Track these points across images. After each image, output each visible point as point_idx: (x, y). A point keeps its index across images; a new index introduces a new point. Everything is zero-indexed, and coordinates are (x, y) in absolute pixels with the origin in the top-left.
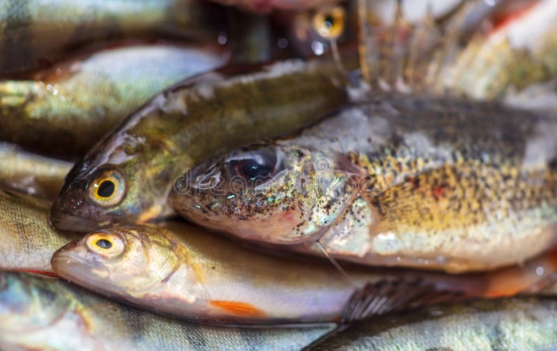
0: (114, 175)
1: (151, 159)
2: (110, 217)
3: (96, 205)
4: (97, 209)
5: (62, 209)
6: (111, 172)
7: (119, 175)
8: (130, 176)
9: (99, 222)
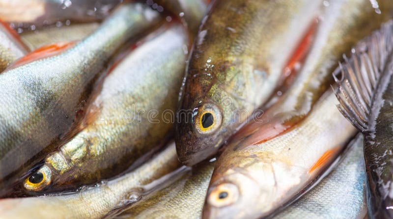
0: (206, 108)
1: (225, 79)
2: (220, 137)
3: (207, 136)
4: (209, 138)
5: (186, 153)
6: (204, 107)
7: (210, 105)
8: (218, 101)
9: (214, 145)
